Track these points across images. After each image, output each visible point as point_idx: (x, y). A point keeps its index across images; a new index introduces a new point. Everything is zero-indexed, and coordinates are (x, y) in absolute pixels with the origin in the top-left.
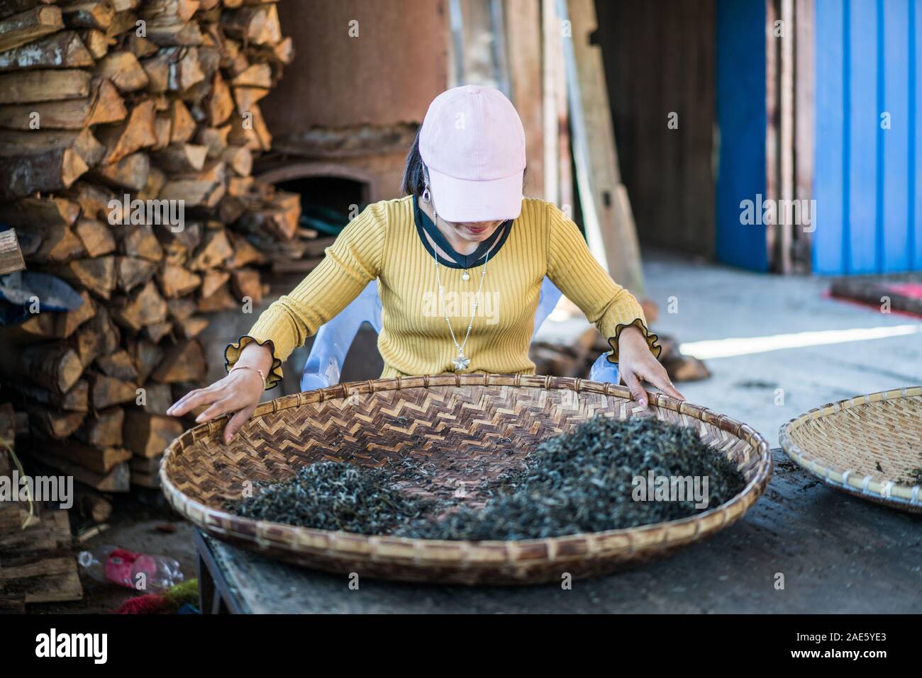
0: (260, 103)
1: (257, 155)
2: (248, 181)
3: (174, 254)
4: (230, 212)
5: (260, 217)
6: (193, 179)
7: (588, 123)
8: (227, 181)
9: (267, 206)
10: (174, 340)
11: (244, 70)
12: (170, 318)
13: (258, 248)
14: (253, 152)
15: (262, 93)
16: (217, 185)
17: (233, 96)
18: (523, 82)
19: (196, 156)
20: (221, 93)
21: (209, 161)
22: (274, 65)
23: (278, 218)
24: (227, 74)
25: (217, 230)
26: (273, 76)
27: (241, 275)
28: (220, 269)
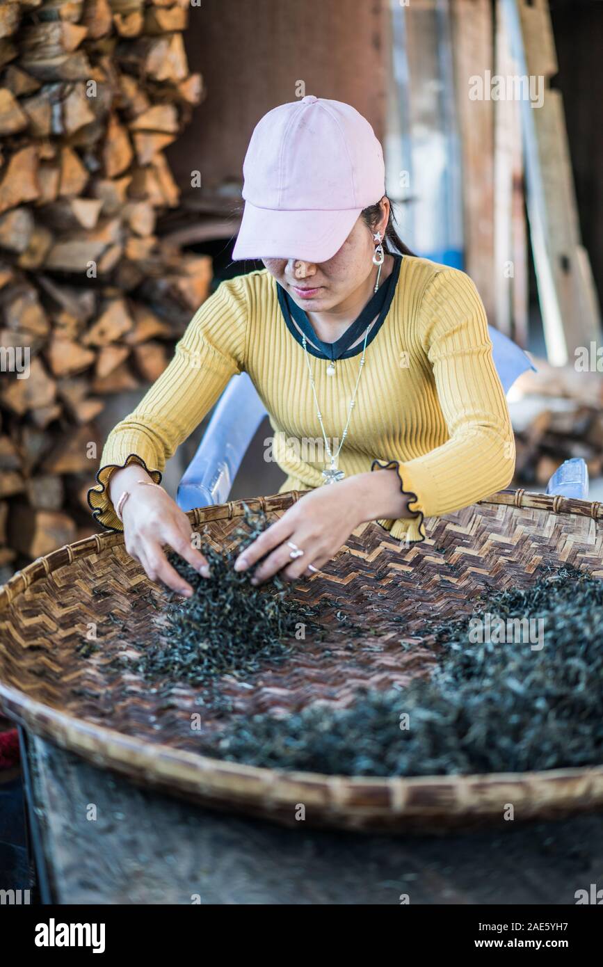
0: (166, 151)
1: (161, 213)
2: (149, 242)
3: (63, 326)
4: (129, 278)
5: (163, 284)
6: (84, 239)
7: (546, 179)
8: (124, 241)
9: (171, 271)
10: (64, 425)
11: (144, 112)
12: (59, 399)
13: (163, 319)
14: (156, 208)
15: (166, 140)
16: (109, 247)
17: (132, 142)
18: (474, 133)
19: (86, 212)
20: (117, 138)
21: (103, 217)
22: (180, 106)
23: (184, 284)
24: (125, 116)
25: (113, 299)
26: (179, 119)
27: (143, 351)
28: (119, 342)
